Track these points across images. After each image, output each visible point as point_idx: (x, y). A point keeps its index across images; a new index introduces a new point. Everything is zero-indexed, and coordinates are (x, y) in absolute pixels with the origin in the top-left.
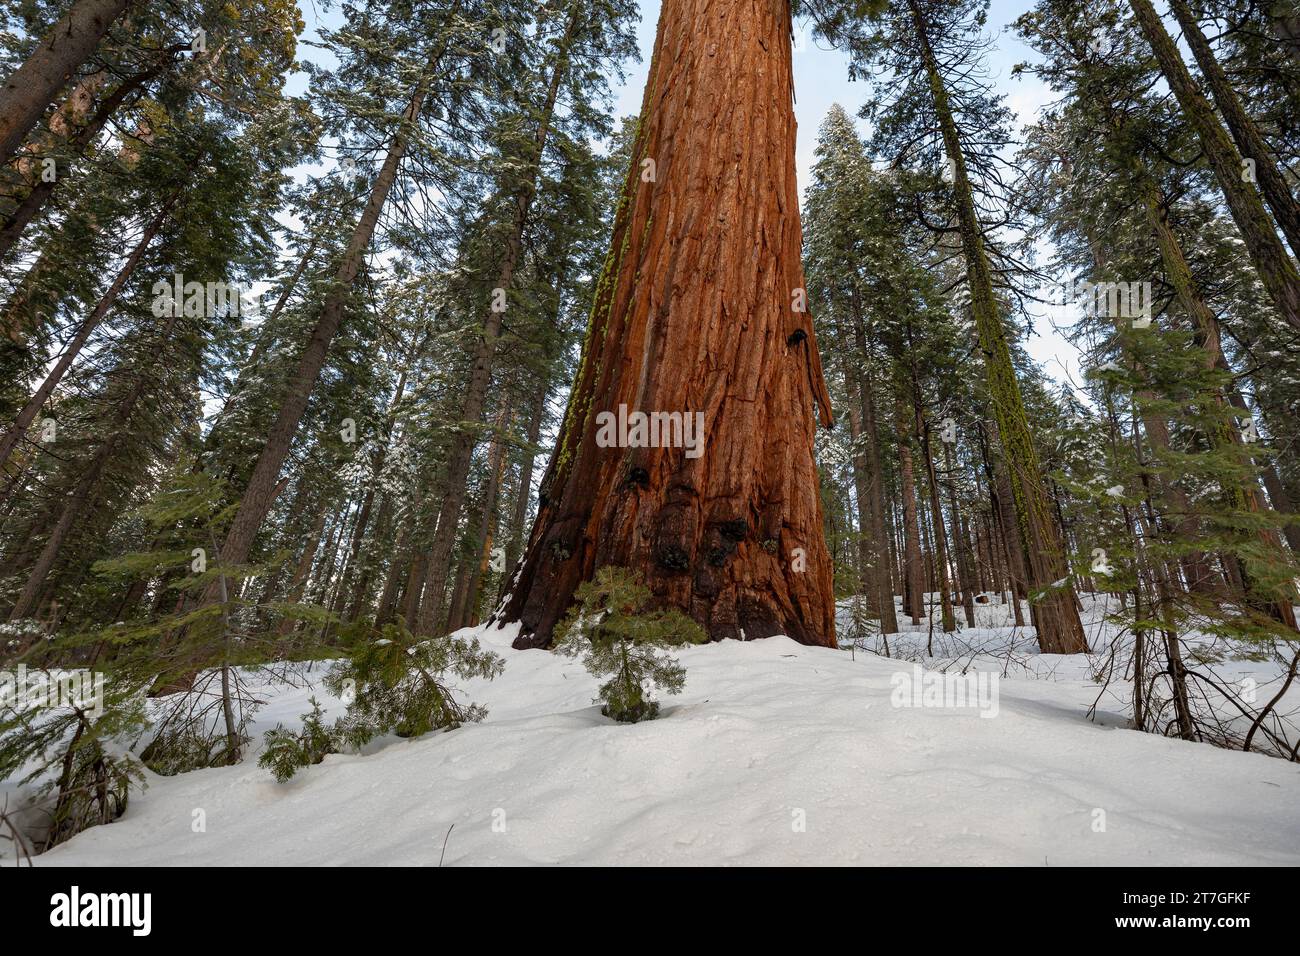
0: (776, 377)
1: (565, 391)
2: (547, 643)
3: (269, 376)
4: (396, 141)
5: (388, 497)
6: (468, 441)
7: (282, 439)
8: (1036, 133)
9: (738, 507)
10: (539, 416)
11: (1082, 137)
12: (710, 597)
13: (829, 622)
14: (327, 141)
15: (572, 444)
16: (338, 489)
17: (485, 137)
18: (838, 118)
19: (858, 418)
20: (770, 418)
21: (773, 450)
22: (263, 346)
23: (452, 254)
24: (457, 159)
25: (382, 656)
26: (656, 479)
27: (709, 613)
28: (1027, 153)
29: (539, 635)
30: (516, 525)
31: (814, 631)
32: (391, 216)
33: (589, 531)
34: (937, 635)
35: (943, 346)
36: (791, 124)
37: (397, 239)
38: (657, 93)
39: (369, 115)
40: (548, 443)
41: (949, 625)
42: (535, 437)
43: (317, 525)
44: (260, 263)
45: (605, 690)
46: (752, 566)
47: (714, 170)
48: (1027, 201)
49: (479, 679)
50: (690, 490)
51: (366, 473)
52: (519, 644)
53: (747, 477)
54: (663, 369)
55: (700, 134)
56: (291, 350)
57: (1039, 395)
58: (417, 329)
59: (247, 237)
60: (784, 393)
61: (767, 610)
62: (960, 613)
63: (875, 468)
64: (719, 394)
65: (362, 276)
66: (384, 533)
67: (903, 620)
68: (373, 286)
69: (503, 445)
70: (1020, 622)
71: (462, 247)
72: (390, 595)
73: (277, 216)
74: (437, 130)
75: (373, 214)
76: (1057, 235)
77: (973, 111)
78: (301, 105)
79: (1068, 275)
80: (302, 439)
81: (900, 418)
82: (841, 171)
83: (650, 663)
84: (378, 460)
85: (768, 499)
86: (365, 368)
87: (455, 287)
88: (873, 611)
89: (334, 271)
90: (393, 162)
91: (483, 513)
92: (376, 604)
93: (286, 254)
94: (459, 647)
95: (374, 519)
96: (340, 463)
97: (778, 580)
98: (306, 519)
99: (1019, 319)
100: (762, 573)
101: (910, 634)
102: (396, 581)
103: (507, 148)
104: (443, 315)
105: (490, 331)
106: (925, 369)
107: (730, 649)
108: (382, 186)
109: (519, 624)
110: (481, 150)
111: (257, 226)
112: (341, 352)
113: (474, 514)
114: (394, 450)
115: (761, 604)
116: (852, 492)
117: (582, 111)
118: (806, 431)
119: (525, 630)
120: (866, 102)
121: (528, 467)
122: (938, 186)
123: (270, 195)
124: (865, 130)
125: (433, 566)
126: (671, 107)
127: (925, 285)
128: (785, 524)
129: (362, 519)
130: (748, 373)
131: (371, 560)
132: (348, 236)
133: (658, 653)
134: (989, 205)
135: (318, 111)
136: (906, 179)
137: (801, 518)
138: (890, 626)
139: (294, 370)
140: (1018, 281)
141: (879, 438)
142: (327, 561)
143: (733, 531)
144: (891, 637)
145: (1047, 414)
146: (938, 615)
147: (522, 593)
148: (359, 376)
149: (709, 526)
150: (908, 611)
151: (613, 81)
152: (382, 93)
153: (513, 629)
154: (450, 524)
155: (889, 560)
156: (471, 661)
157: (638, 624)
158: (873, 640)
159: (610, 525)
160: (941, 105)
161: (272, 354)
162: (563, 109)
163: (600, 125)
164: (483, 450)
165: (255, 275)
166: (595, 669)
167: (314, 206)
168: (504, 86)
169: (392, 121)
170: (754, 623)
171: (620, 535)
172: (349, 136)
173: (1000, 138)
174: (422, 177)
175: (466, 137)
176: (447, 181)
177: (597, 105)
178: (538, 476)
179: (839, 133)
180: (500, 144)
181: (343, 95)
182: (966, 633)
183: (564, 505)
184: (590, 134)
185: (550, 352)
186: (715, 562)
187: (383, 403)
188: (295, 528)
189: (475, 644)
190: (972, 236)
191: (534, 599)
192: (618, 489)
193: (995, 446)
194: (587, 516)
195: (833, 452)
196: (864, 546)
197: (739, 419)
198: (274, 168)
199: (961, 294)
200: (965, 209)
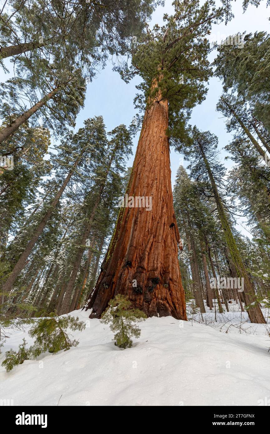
0: (167, 236)
1: (110, 236)
2: (99, 317)
3: (29, 231)
4: (71, 172)
5: (58, 265)
6: (82, 250)
7: (30, 248)
8: (232, 173)
9: (157, 274)
10: (102, 243)
11: (244, 174)
12: (148, 302)
13: (184, 311)
14: (53, 171)
15: (111, 253)
16: (43, 263)
17: (93, 171)
18: (181, 168)
19: (190, 246)
20: (165, 247)
21: (166, 257)
22: (28, 222)
23: (82, 199)
24: (86, 176)
25: (48, 323)
26: (133, 264)
27: (149, 307)
28: (230, 177)
29: (98, 314)
30: (94, 275)
31: (180, 315)
32: (67, 190)
33: (114, 280)
34: (218, 314)
35: (212, 227)
36: (170, 171)
37: (69, 196)
38: (137, 163)
39: (65, 165)
40: (104, 251)
41: (221, 311)
42: (101, 249)
43: (36, 274)
44: (31, 199)
45: (116, 335)
46: (161, 292)
47: (150, 182)
48: (232, 189)
49: (77, 331)
50: (143, 268)
51: (52, 258)
52: (91, 317)
53: (159, 265)
54: (136, 233)
55: (147, 173)
56: (36, 224)
57: (240, 240)
58: (71, 218)
59: (29, 193)
60: (169, 240)
61: (166, 307)
62: (224, 306)
63: (195, 260)
64: (151, 240)
65: (58, 205)
66: (55, 276)
67: (207, 308)
68: (60, 207)
69: (91, 251)
70: (243, 311)
71: (85, 198)
72: (54, 296)
73: (37, 188)
74: (81, 169)
75: (63, 189)
76: (240, 198)
77: (216, 167)
78: (47, 162)
79: (244, 208)
80: (36, 248)
81: (202, 246)
82: (183, 181)
83: (130, 327)
84: (56, 255)
85: (165, 271)
86: (56, 229)
87: (82, 208)
88: (198, 305)
89: (51, 203)
90: (69, 176)
91: (85, 271)
92: (50, 299)
93: (38, 198)
94: (72, 320)
95: (53, 273)
96: (45, 255)
97: (169, 297)
98: (32, 273)
99: (232, 220)
100: (164, 295)
101: (209, 314)
102: (57, 292)
103: (99, 174)
104: (79, 215)
105: (91, 220)
106: (208, 232)
107: (155, 320)
108: (66, 182)
109: (92, 309)
110: (92, 174)
111: (32, 191)
112: (50, 224)
113: (82, 271)
114: (61, 252)
115: (164, 305)
116: (189, 267)
117: (118, 166)
118: (175, 251)
119: (94, 312)
120: (188, 165)
121: (99, 257)
122: (208, 185)
123: (36, 183)
124: (189, 172)
125: (68, 288)
126: (140, 167)
127: (206, 210)
128: (170, 279)
129: (49, 272)
130: (159, 235)
131: (50, 285)
132: (55, 195)
133: (133, 323)
134: (222, 190)
135: (52, 163)
136: (199, 184)
137: (175, 277)
138: (203, 311)
139: (35, 229)
140: (231, 209)
141: (196, 251)
142: (37, 284)
143: (155, 281)
144: (204, 315)
145: (243, 246)
146: (217, 308)
147: (93, 299)
148: (54, 231)
149: (148, 279)
150: (208, 305)
151: (126, 159)
152: (68, 160)
153: (90, 311)
154: (75, 275)
155: (201, 288)
156: (76, 324)
157: (127, 313)
158: (198, 316)
159: (120, 278)
160: (208, 166)
161: (31, 224)
162: (113, 165)
163: (122, 170)
164: (86, 252)
165: (29, 203)
166: (113, 329)
167: (48, 186)
168: (99, 160)
169: (70, 167)
170: (162, 311)
171: (123, 282)
172: (59, 170)
173: (223, 174)
174: (77, 180)
175: (89, 171)
176: (83, 182)
177: (122, 165)
178: (102, 260)
179: (182, 171)
180: (97, 173)
181: (58, 160)
182: (226, 314)
183: (107, 272)
184: (120, 172)
185: (106, 226)
186: (150, 290)
187: (60, 238)
188: (30, 274)
189: (78, 319)
190: (218, 199)
191: (97, 301)
192: (123, 267)
193: (229, 255)
194: (114, 275)
195: (184, 256)
196: (194, 285)
197: (157, 248)
198: (38, 176)
199: (216, 213)
200: (215, 191)
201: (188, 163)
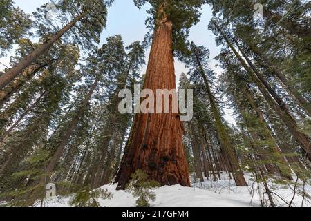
0: (173, 125)
1: (130, 128)
2: (124, 188)
3: (65, 126)
4: (97, 78)
5: (89, 152)
6: (108, 139)
7: (66, 139)
8: (221, 77)
9: (167, 153)
10: (124, 133)
11: (229, 77)
12: (161, 175)
13: (188, 180)
14: (83, 78)
15: (131, 140)
16: (78, 151)
17: (115, 78)
18: (183, 74)
19: (191, 132)
20: (173, 133)
21: (174, 140)
22: (64, 119)
23: (107, 100)
24: (109, 82)
25: (83, 195)
26: (149, 147)
27: (161, 179)
28: (219, 80)
29: (122, 187)
30: (118, 158)
31: (185, 183)
32: (95, 92)
33: (134, 160)
34: (213, 182)
35: (207, 117)
36: (174, 76)
37: (96, 97)
38: (149, 70)
39: (92, 73)
40: (126, 139)
41: (215, 179)
42: (123, 138)
43: (72, 160)
44: (66, 101)
45: (138, 200)
46: (171, 167)
47: (160, 84)
48: (220, 89)
49: (107, 200)
50: (156, 150)
51: (85, 147)
52: (117, 189)
53: (168, 146)
54: (150, 123)
55: (157, 78)
56: (70, 120)
57: (228, 127)
58: (99, 115)
59: (64, 96)
60: (175, 128)
61: (175, 178)
62: (217, 176)
63: (195, 143)
64: (162, 129)
65: (88, 104)
66: (88, 161)
67: (205, 178)
68: (90, 106)
69: (116, 140)
70: (231, 178)
71: (109, 99)
72: (88, 176)
73: (71, 92)
74: (106, 76)
75: (91, 92)
76: (227, 95)
77: (208, 73)
78: (78, 71)
79: (230, 103)
80: (71, 140)
81: (200, 132)
82: (184, 84)
83: (148, 193)
84: (88, 144)
85: (173, 151)
86: (87, 124)
87: (108, 107)
88: (198, 176)
89: (82, 103)
90: (96, 82)
91: (111, 155)
92: (84, 179)
93: (72, 100)
94: (103, 191)
95: (86, 158)
96: (79, 145)
97: (176, 170)
98: (69, 159)
99: (221, 112)
100: (173, 169)
101: (207, 182)
102: (89, 173)
103: (119, 80)
104: (105, 112)
105: (115, 116)
106: (204, 122)
107: (166, 188)
108: (94, 87)
109: (118, 183)
110: (114, 80)
111: (66, 94)
112: (82, 120)
113: (109, 156)
114: (92, 141)
115: (173, 176)
116: (191, 148)
117: (134, 73)
118: (180, 136)
119: (119, 185)
120: (188, 72)
121: (122, 144)
122: (203, 86)
123: (70, 88)
124: (188, 77)
125: (99, 169)
126: (151, 73)
127: (202, 105)
128: (177, 157)
129: (83, 158)
130: (168, 124)
131: (84, 168)
132: (86, 97)
133: (150, 190)
134: (213, 90)
135: (81, 72)
136: (197, 86)
137: (180, 155)
138: (202, 180)
139: (70, 124)
140: (220, 104)
141: (196, 137)
142: (74, 168)
143: (166, 159)
144: (203, 183)
145: (230, 131)
146: (212, 177)
147: (119, 175)
148: (85, 125)
149: (161, 158)
150: (206, 176)
151: (140, 68)
152: (95, 69)
153: (116, 185)
154: (103, 158)
155: (200, 164)
156: (105, 195)
157: (145, 183)
158: (198, 184)
159: (139, 158)
160: (202, 72)
161: (66, 121)
162: (130, 73)
163: (138, 76)
164: (112, 141)
165: (65, 104)
166: (135, 196)
167: (79, 90)
168: (119, 68)
169: (96, 75)
170: (172, 181)
171: (141, 160)
172: (87, 77)
173: (214, 78)
174: (102, 85)
175: (112, 78)
176: (107, 86)
177: (137, 72)
178: (124, 146)
179: (183, 77)
180: (118, 79)
181: (87, 69)
182: (219, 181)
183: (129, 154)
184: (136, 77)
185: (127, 120)
186: (162, 167)
187: (90, 131)
188: (67, 160)
189: (107, 190)
190: (211, 96)
191: (121, 177)
192: (141, 150)
193: (220, 138)
194: (134, 156)
195: (186, 140)
196: (195, 161)
197: (166, 134)
198: (71, 83)
199: (210, 107)
200: (209, 91)
201: (188, 70)
